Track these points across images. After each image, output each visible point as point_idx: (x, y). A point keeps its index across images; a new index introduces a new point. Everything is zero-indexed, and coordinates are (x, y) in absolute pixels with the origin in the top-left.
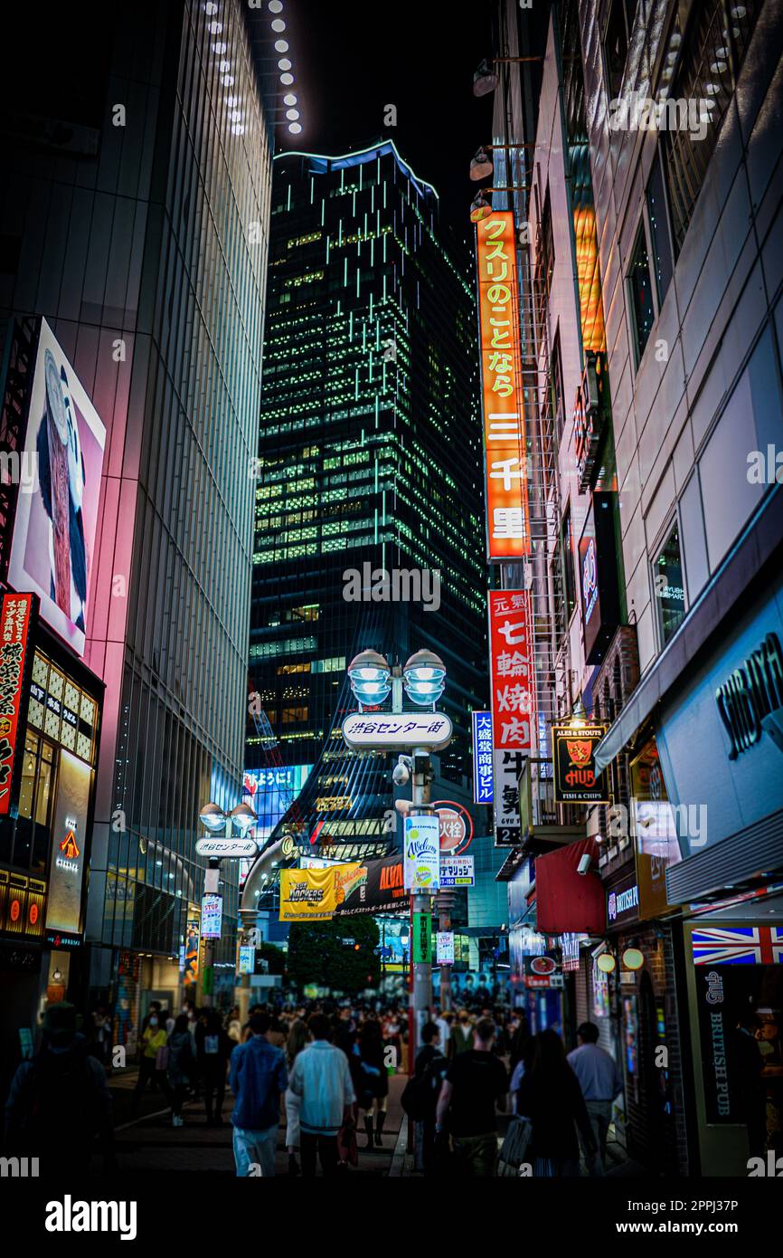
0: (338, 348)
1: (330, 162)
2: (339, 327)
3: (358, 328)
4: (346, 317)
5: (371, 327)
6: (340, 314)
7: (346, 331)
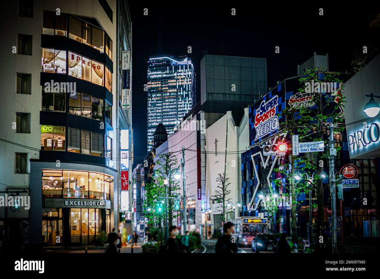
0: (180, 108)
1: (177, 63)
2: (180, 103)
3: (184, 104)
4: (182, 101)
5: (187, 104)
6: (180, 100)
7: (182, 104)
